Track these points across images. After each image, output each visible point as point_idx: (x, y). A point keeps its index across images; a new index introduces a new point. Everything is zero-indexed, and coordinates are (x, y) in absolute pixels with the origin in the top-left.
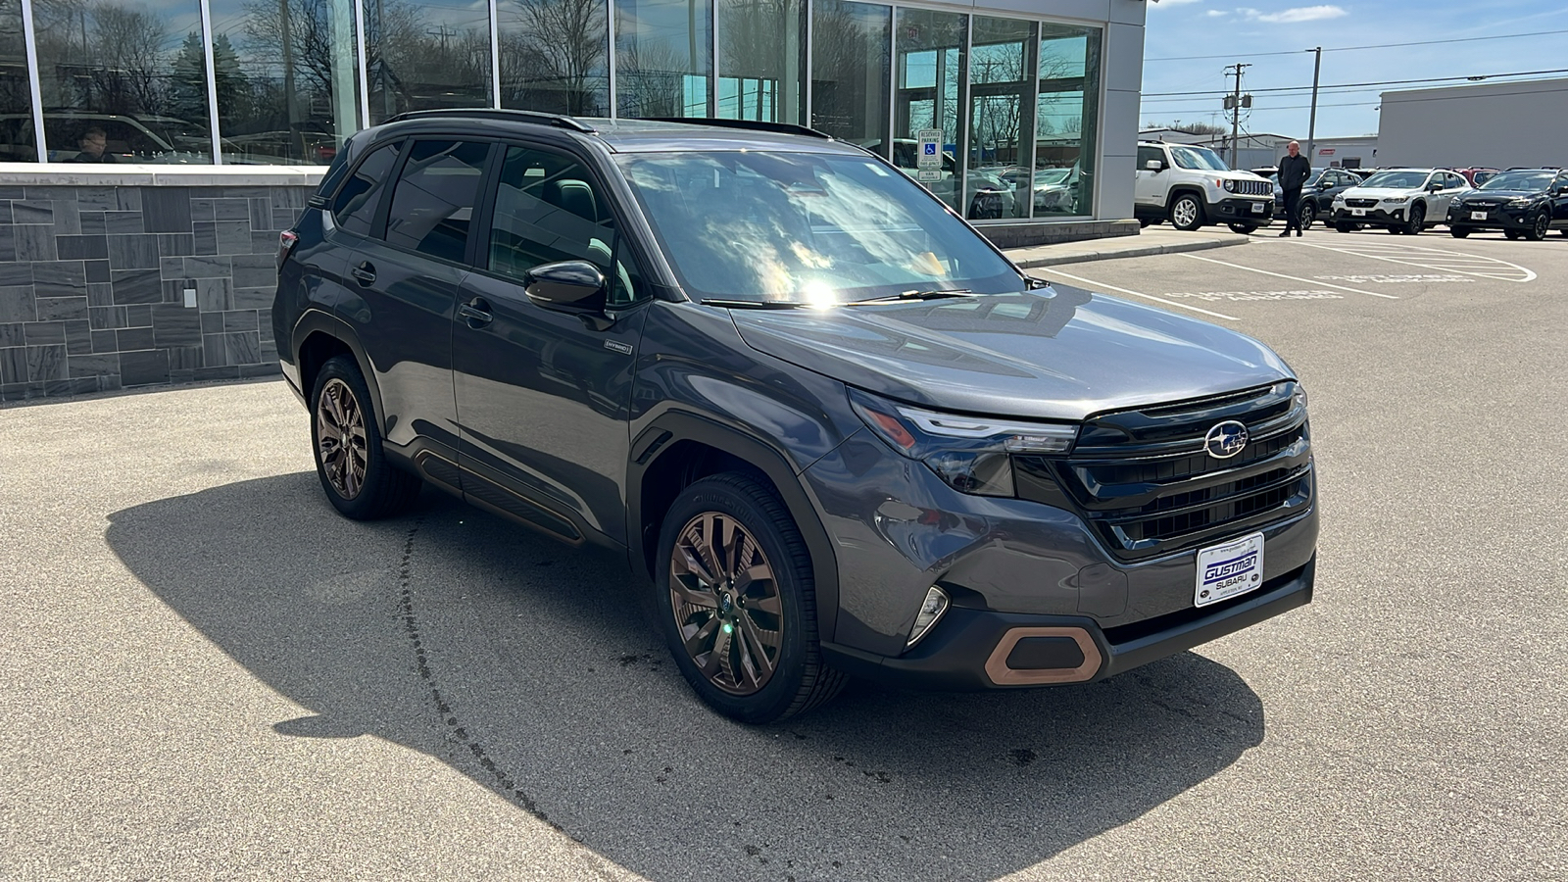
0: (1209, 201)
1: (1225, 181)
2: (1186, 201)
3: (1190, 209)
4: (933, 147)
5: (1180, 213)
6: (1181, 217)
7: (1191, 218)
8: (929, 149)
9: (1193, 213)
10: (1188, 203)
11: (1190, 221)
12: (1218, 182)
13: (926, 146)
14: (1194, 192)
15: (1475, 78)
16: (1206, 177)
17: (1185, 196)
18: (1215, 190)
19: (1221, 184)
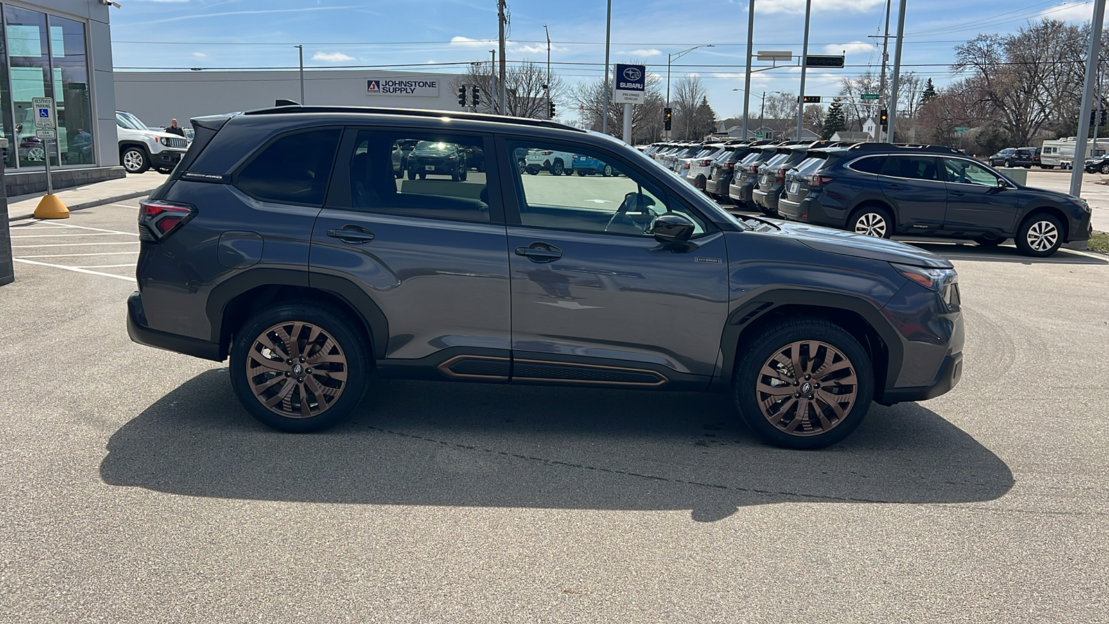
0: (152, 153)
1: (161, 138)
2: (132, 152)
3: (137, 158)
4: (46, 111)
5: (129, 161)
6: (130, 163)
7: (139, 165)
8: (43, 113)
9: (140, 160)
10: (135, 154)
11: (139, 167)
12: (157, 139)
13: (40, 110)
14: (140, 146)
15: (195, 69)
16: (146, 135)
17: (131, 148)
18: (155, 145)
19: (159, 140)
